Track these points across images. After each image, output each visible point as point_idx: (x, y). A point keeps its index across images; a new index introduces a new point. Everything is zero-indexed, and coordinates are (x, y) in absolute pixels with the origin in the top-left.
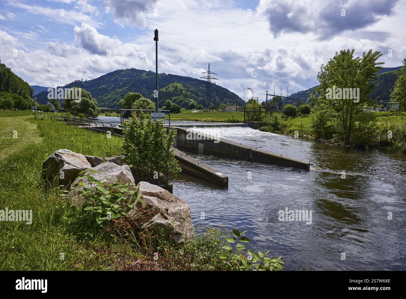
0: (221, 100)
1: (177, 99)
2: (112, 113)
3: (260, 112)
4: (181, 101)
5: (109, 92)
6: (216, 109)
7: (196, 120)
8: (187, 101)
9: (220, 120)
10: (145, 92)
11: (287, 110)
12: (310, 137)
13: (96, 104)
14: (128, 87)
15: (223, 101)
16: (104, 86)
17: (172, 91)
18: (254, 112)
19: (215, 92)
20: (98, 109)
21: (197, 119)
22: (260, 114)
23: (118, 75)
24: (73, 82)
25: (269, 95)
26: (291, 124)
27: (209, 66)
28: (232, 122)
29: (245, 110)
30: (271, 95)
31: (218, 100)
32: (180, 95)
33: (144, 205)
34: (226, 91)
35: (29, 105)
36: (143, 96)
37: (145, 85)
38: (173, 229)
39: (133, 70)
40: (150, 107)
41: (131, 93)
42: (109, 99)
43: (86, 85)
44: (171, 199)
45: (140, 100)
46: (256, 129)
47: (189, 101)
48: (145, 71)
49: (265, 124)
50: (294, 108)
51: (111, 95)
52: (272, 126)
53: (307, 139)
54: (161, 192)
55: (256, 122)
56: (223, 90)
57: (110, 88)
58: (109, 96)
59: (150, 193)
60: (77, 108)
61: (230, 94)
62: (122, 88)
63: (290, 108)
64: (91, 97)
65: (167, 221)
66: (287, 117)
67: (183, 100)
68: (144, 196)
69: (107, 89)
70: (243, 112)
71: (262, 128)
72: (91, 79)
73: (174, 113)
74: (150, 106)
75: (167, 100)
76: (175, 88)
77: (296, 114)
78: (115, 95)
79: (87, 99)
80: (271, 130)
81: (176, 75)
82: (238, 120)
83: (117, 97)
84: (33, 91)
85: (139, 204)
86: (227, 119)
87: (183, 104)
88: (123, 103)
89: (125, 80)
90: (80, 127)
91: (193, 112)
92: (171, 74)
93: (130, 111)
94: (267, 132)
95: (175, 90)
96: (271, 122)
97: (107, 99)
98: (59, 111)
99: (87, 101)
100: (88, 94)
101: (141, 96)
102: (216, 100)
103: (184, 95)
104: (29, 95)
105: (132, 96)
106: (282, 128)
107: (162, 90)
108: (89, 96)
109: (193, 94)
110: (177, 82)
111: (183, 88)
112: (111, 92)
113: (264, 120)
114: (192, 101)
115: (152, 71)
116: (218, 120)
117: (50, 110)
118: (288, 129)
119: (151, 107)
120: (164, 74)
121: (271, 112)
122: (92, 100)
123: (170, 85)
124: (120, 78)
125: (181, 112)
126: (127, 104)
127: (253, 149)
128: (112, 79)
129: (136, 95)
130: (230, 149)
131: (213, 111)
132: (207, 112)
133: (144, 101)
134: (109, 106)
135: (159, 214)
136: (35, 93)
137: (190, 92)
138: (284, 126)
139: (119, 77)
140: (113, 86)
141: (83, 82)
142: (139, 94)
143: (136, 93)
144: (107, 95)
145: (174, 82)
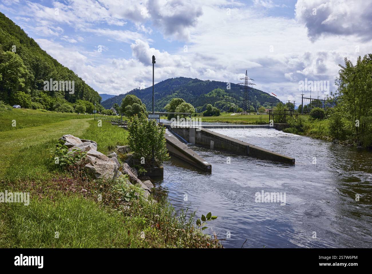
0: (262, 104)
1: (219, 103)
2: (162, 116)
3: (285, 115)
4: (223, 105)
5: (161, 98)
6: (254, 112)
7: (227, 122)
8: (229, 105)
9: (249, 122)
10: (191, 98)
11: (315, 113)
12: (328, 138)
13: (145, 109)
14: (176, 94)
15: (263, 105)
16: (157, 93)
17: (215, 96)
18: (280, 114)
19: (255, 96)
20: (147, 113)
21: (229, 121)
22: (285, 117)
23: (169, 83)
24: (132, 90)
25: (305, 98)
26: (313, 126)
27: (246, 72)
28: (259, 124)
29: (270, 113)
30: (307, 98)
31: (258, 104)
32: (222, 99)
33: (86, 160)
34: (267, 95)
35: (97, 110)
36: (185, 101)
37: (192, 92)
38: (95, 171)
39: (181, 78)
40: (190, 111)
41: (176, 99)
42: (160, 104)
43: (142, 92)
44: (106, 159)
45: (182, 105)
46: (279, 130)
47: (230, 104)
48: (191, 79)
49: (289, 126)
50: (322, 111)
51: (162, 100)
52: (296, 128)
53: (325, 140)
54: (100, 155)
55: (280, 124)
56: (263, 94)
57: (162, 94)
58: (161, 102)
59: (92, 154)
60: (129, 112)
61: (270, 98)
62: (172, 94)
63: (318, 111)
64: (142, 103)
65: (93, 167)
66: (314, 120)
67: (225, 104)
68: (88, 156)
69: (159, 95)
70: (269, 115)
71: (286, 129)
72: (147, 87)
73: (214, 116)
74: (190, 109)
75: (208, 104)
76: (218, 93)
77: (324, 116)
78: (166, 100)
79: (138, 104)
80: (295, 131)
81: (219, 81)
82: (265, 122)
83: (167, 102)
84: (101, 98)
85: (84, 159)
86: (255, 121)
87: (224, 108)
88: (169, 107)
89: (174, 87)
90: (120, 126)
91: (232, 115)
92: (215, 80)
93: (174, 114)
94: (290, 133)
95: (218, 95)
96: (296, 124)
97: (159, 104)
98: (119, 114)
99: (138, 106)
100: (139, 101)
101: (184, 101)
102: (257, 103)
103: (226, 100)
104: (98, 102)
105: (176, 101)
106: (305, 129)
107: (206, 95)
108: (140, 102)
109: (234, 98)
110: (220, 88)
111: (225, 93)
112: (162, 98)
113: (289, 122)
114: (233, 105)
115: (198, 79)
116: (246, 122)
117: (112, 114)
118: (310, 131)
119: (192, 110)
120: (208, 81)
121: (296, 114)
122: (142, 105)
123: (213, 91)
124: (170, 86)
125: (220, 115)
126: (171, 108)
127: (250, 146)
128: (164, 87)
129: (179, 100)
130: (232, 145)
131: (250, 114)
132: (244, 114)
133: (185, 106)
134: (160, 110)
135: (89, 163)
136: (103, 100)
137: (232, 96)
138: (307, 128)
139: (170, 84)
140: (164, 93)
141: (140, 89)
142: (182, 100)
143: (179, 99)
144: (159, 101)
145: (217, 88)
